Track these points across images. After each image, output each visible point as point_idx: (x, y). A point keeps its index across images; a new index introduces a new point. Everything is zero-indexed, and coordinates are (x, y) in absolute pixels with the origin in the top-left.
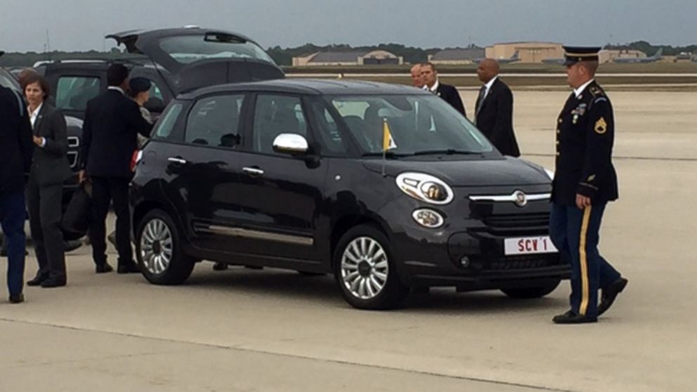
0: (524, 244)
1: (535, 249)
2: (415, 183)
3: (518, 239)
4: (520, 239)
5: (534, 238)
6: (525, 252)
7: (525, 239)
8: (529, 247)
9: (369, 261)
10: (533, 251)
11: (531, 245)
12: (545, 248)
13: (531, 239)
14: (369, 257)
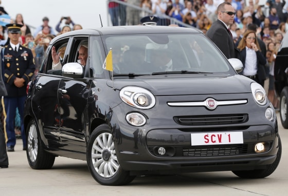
0: (209, 138)
1: (220, 141)
2: (129, 94)
3: (204, 134)
4: (206, 134)
5: (219, 133)
6: (210, 143)
7: (210, 134)
8: (213, 141)
9: (109, 149)
10: (217, 143)
11: (216, 139)
12: (230, 141)
13: (216, 134)
14: (108, 147)
